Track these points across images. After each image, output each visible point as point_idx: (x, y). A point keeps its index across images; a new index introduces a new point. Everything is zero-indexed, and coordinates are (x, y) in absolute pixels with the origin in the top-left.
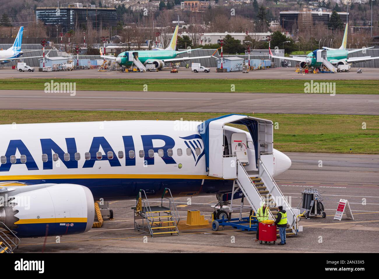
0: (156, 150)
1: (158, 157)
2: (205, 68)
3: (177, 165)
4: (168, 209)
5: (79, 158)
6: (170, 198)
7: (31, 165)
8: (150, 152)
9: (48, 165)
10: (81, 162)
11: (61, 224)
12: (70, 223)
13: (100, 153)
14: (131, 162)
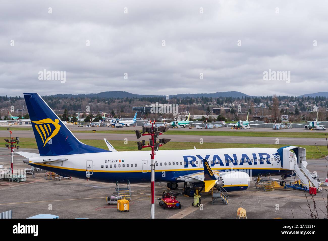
0: (264, 159)
1: (265, 161)
2: (201, 127)
3: (271, 164)
4: (269, 181)
5: (238, 162)
6: (270, 177)
7: (222, 164)
8: (262, 159)
9: (227, 164)
10: (239, 163)
11: (239, 187)
12: (242, 187)
13: (245, 160)
14: (256, 163)
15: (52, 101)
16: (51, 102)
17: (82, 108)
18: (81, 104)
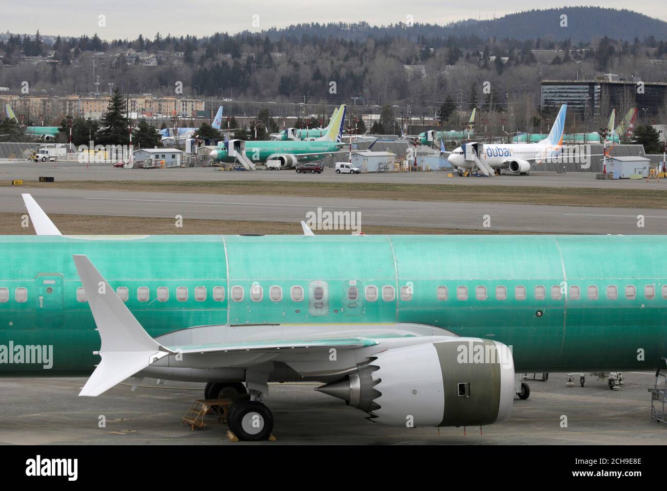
15: (236, 54)
16: (231, 63)
17: (366, 91)
18: (366, 70)
